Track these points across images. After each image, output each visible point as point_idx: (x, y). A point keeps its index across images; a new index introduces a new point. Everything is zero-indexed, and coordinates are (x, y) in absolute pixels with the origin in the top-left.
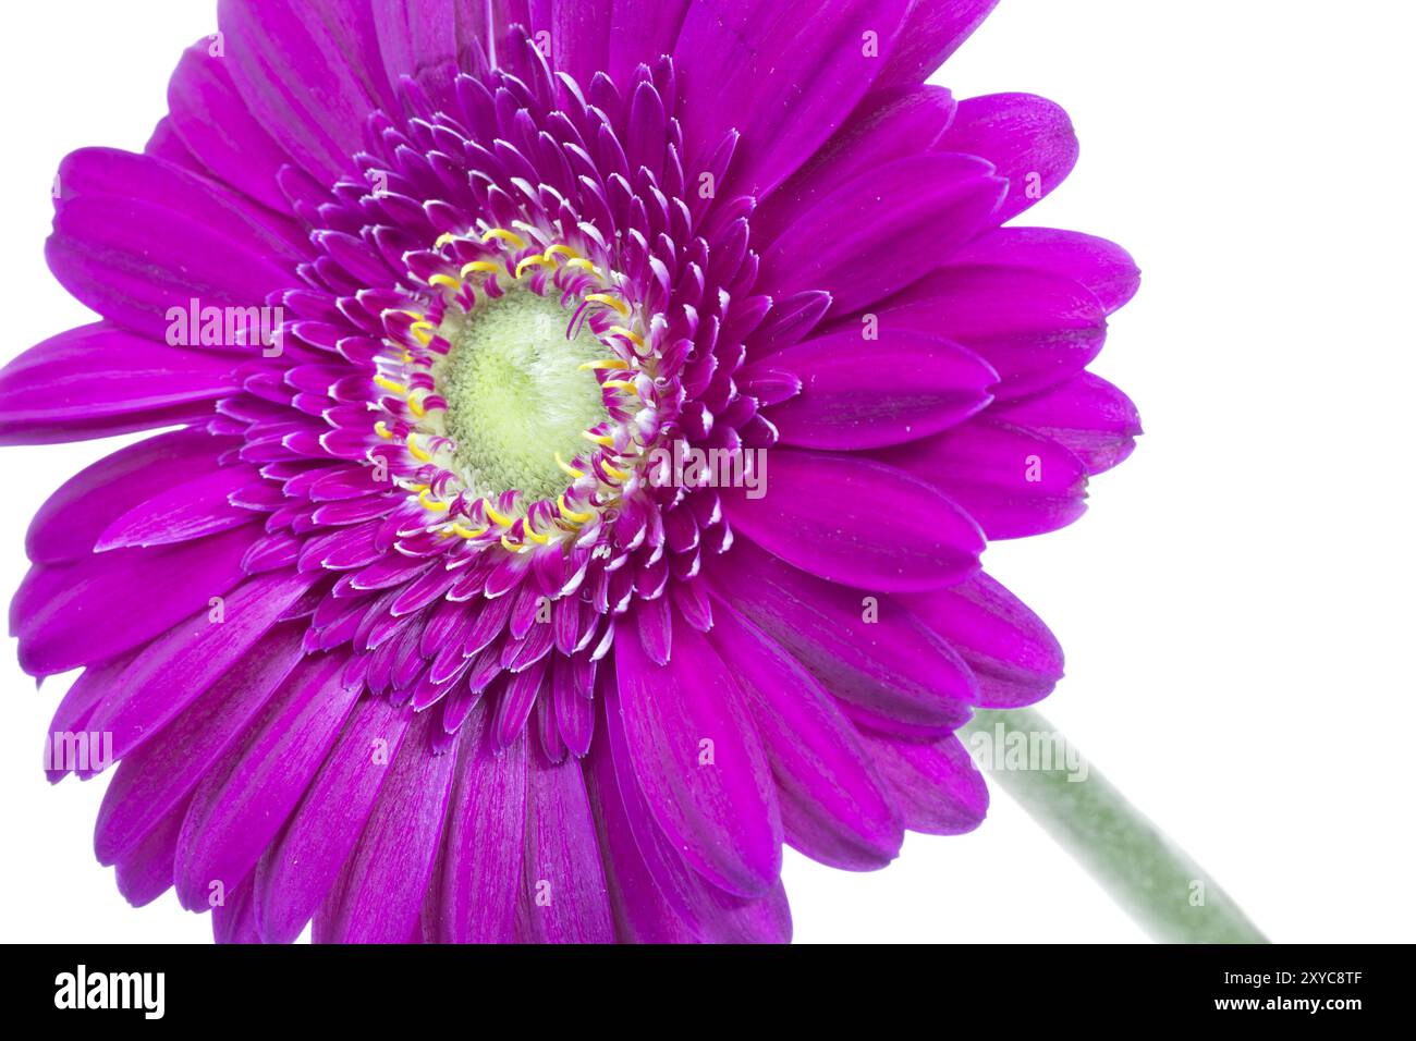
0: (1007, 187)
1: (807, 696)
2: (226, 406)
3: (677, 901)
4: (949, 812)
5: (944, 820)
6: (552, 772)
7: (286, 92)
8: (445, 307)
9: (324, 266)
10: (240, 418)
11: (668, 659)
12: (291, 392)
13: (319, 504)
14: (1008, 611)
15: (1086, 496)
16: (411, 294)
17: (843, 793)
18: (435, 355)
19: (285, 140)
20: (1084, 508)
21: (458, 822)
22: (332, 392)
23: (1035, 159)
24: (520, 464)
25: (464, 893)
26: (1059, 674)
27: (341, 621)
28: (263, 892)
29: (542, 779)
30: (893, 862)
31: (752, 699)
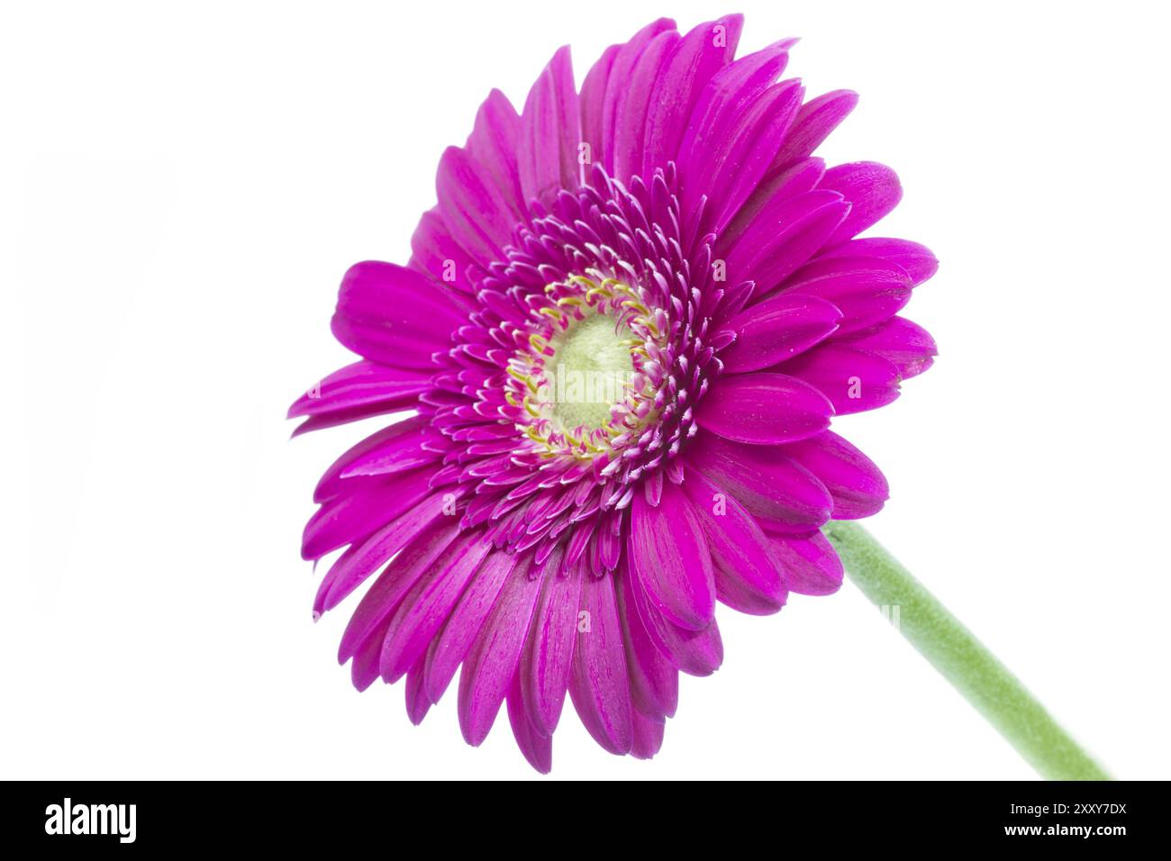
0: (850, 207)
1: (735, 514)
2: (426, 397)
3: (659, 642)
4: (818, 579)
5: (816, 586)
6: (596, 583)
7: (470, 219)
8: (553, 330)
9: (486, 315)
10: (433, 404)
11: (659, 502)
12: (461, 385)
13: (472, 443)
14: (853, 458)
15: (900, 388)
16: (534, 325)
17: (752, 567)
18: (545, 357)
19: (470, 249)
20: (897, 395)
21: (543, 618)
22: (486, 384)
23: (874, 197)
24: (589, 413)
25: (543, 658)
26: (886, 496)
27: (482, 510)
28: (431, 664)
29: (591, 588)
30: (783, 608)
31: (706, 521)
